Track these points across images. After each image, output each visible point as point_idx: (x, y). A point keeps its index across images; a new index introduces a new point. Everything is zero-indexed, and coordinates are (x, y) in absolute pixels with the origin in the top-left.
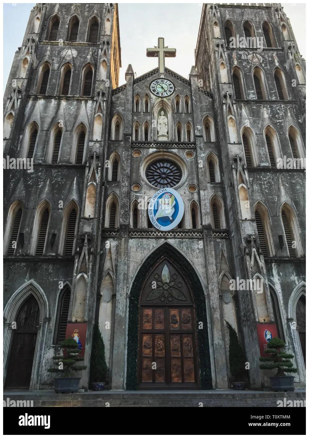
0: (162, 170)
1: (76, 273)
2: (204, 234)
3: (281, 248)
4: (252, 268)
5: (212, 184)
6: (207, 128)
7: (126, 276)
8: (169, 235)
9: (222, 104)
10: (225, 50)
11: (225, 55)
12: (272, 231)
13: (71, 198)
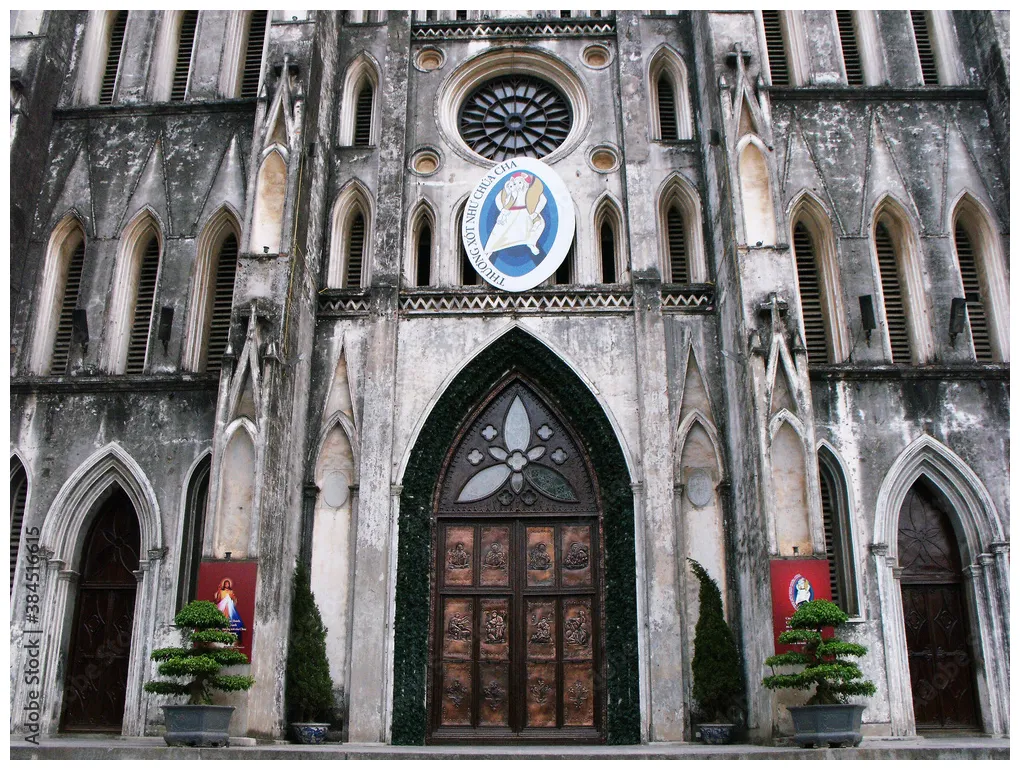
0: (509, 107)
1: (225, 420)
2: (635, 298)
3: (868, 336)
4: (767, 395)
5: (664, 144)
7: (389, 432)
8: (526, 304)
12: (842, 281)
13: (220, 204)
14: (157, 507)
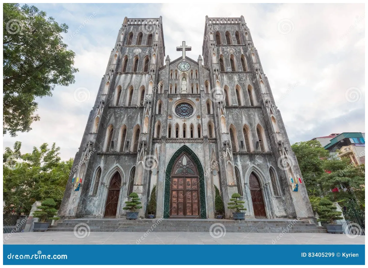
0: (183, 108)
1: (138, 161)
2: (204, 140)
3: (242, 147)
4: (226, 158)
5: (208, 115)
6: (207, 86)
7: (164, 162)
8: (186, 141)
9: (213, 74)
10: (215, 46)
11: (216, 49)
12: (238, 139)
13: (137, 124)
14: (125, 175)
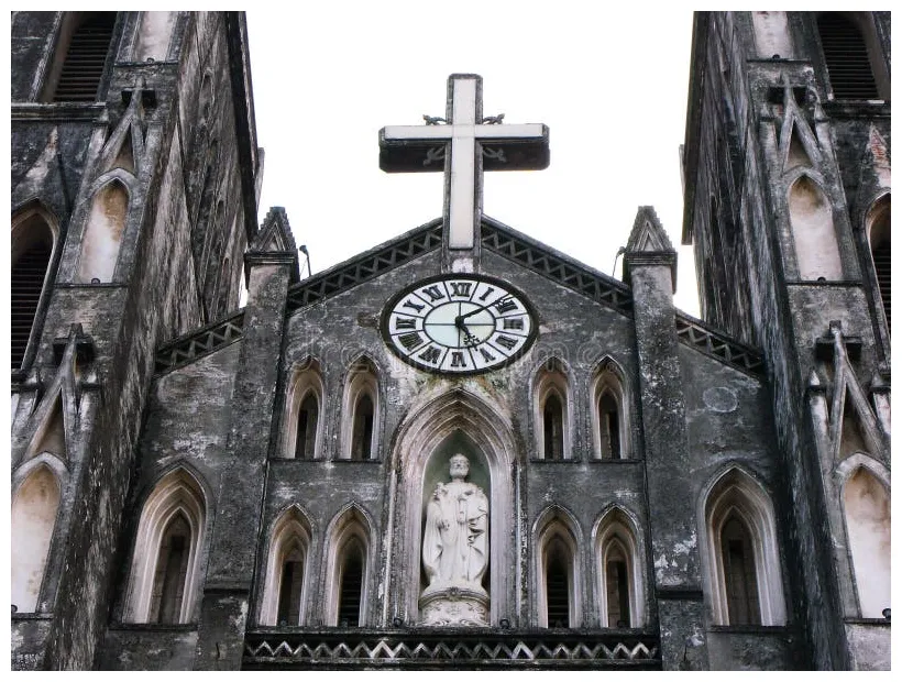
9: (804, 395)
10: (818, 114)
11: (823, 140)
